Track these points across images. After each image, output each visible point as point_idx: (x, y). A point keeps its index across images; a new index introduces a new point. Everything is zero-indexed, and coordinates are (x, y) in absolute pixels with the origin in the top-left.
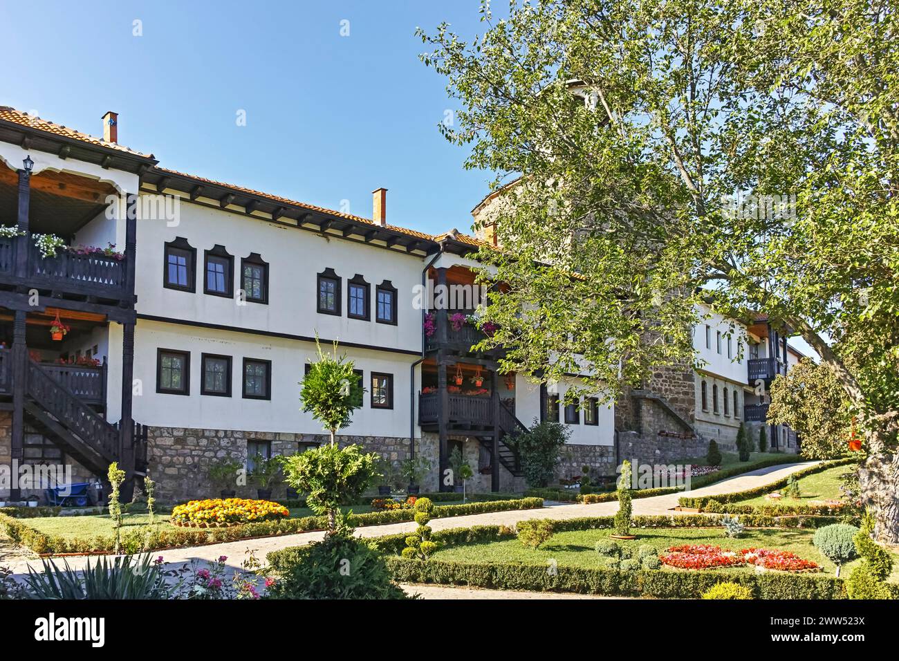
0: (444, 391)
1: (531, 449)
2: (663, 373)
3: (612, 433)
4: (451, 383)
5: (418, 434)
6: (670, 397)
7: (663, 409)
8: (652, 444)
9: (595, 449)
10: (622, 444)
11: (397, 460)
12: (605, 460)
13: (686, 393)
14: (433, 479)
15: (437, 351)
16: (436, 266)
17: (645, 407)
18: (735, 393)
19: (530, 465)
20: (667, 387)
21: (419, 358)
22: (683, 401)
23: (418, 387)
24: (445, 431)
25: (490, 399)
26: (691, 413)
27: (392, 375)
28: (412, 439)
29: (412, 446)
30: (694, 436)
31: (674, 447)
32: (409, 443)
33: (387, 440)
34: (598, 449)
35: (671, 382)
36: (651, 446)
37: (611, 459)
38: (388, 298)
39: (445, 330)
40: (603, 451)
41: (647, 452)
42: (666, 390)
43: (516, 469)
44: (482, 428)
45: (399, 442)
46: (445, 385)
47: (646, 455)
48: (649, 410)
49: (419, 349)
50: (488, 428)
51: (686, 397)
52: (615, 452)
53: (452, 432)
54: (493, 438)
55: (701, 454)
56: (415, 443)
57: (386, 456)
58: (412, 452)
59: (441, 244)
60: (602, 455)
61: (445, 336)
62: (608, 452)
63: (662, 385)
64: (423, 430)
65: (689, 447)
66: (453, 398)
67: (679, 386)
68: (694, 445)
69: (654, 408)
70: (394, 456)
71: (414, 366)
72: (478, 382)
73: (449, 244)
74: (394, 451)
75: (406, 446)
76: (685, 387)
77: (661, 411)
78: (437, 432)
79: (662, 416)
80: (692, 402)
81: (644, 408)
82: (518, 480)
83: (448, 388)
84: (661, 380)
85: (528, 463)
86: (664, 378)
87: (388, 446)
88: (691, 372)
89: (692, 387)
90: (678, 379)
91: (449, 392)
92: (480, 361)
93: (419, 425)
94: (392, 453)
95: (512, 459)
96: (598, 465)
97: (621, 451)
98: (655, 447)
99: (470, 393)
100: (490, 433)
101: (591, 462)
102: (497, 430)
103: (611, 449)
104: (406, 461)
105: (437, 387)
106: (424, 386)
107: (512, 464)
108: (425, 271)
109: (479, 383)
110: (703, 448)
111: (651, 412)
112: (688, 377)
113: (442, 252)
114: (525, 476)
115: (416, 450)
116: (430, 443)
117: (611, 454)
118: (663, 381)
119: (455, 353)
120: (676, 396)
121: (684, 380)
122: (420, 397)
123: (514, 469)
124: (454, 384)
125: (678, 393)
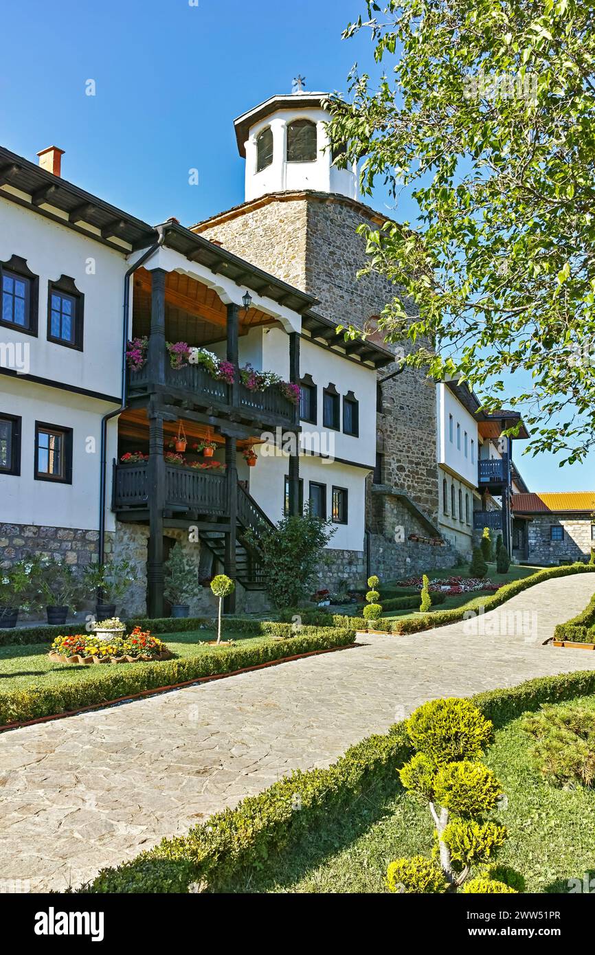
0: (160, 458)
1: (280, 552)
2: (406, 465)
3: (362, 535)
4: (169, 449)
5: (111, 525)
6: (413, 495)
7: (408, 509)
8: (403, 550)
9: (343, 555)
10: (372, 549)
11: (77, 565)
12: (354, 569)
13: (429, 492)
14: (132, 595)
15: (148, 397)
16: (149, 266)
17: (389, 506)
18: (467, 495)
19: (276, 574)
20: (410, 483)
21: (116, 407)
22: (427, 501)
23: (112, 453)
24: (160, 521)
25: (225, 477)
26: (434, 515)
27: (71, 430)
28: (102, 531)
29: (101, 543)
30: (442, 542)
31: (425, 554)
32: (95, 538)
33: (60, 533)
34: (346, 555)
35: (414, 477)
36: (401, 553)
37: (361, 568)
38: (68, 306)
39: (162, 365)
40: (352, 557)
41: (397, 560)
42: (409, 487)
43: (250, 579)
44: (214, 519)
45: (80, 536)
46: (161, 451)
47: (396, 563)
48: (393, 510)
49: (117, 393)
50: (221, 520)
51: (429, 496)
52: (366, 560)
53: (170, 522)
54: (227, 534)
55: (449, 564)
56: (106, 539)
57: (58, 557)
58: (101, 553)
59: (160, 230)
60: (350, 563)
61: (162, 376)
62: (358, 559)
63: (404, 480)
64: (118, 519)
65: (438, 555)
66: (171, 471)
67: (423, 483)
68: (443, 553)
69: (398, 507)
70: (72, 558)
71: (106, 418)
72: (208, 450)
73: (174, 231)
74: (72, 550)
75: (91, 542)
76: (428, 484)
77: (406, 511)
78: (146, 523)
79: (406, 518)
80: (435, 503)
81: (387, 506)
82: (252, 595)
83: (165, 454)
84: (404, 474)
85: (273, 572)
86: (407, 473)
87: (61, 541)
88: (435, 467)
89: (435, 484)
90: (422, 474)
91: (166, 460)
92: (213, 420)
93: (113, 511)
94: (69, 554)
95: (243, 566)
96: (346, 575)
97: (372, 559)
98: (406, 554)
99: (196, 466)
100: (224, 527)
101: (339, 571)
102: (234, 523)
103: (360, 556)
104: (93, 566)
105: (146, 453)
106: (121, 452)
107: (243, 573)
108: (128, 275)
109: (210, 452)
110: (451, 557)
111: (395, 512)
112: (432, 473)
113: (160, 245)
114: (268, 590)
115: (107, 549)
116: (130, 539)
117: (360, 561)
118: (406, 475)
119: (178, 403)
120: (419, 494)
121: (428, 476)
122: (116, 468)
123: (246, 581)
124: (174, 450)
125: (421, 491)
